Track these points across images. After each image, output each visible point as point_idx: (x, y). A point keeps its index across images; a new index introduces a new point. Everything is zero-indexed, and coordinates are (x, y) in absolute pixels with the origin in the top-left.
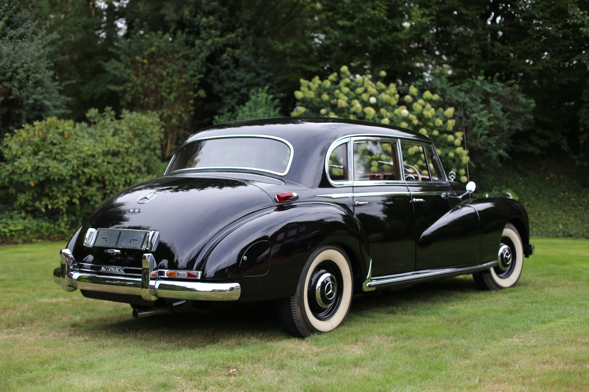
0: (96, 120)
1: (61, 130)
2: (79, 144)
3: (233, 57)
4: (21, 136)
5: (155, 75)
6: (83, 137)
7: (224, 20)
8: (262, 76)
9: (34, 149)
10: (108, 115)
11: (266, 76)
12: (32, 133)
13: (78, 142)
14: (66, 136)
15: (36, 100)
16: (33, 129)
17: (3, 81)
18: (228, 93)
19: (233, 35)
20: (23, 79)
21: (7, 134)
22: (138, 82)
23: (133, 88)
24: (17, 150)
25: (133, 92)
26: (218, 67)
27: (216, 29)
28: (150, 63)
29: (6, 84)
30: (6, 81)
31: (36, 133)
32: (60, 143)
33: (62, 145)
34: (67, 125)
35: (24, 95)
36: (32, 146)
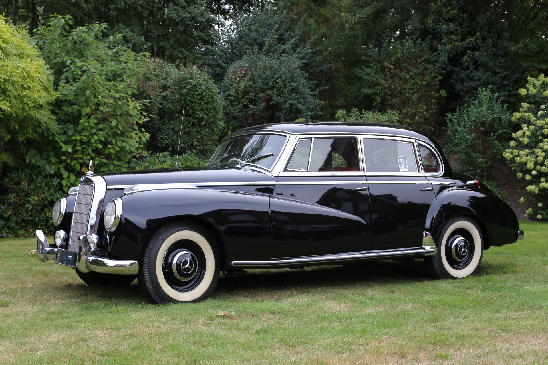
3: (473, 58)
5: (400, 78)
7: (464, 26)
8: (499, 75)
10: (354, 115)
11: (502, 75)
15: (291, 105)
17: (266, 89)
18: (467, 92)
19: (472, 39)
20: (281, 87)
22: (386, 85)
26: (459, 68)
27: (457, 35)
28: (396, 68)
29: (268, 92)
30: (269, 89)
35: (282, 100)
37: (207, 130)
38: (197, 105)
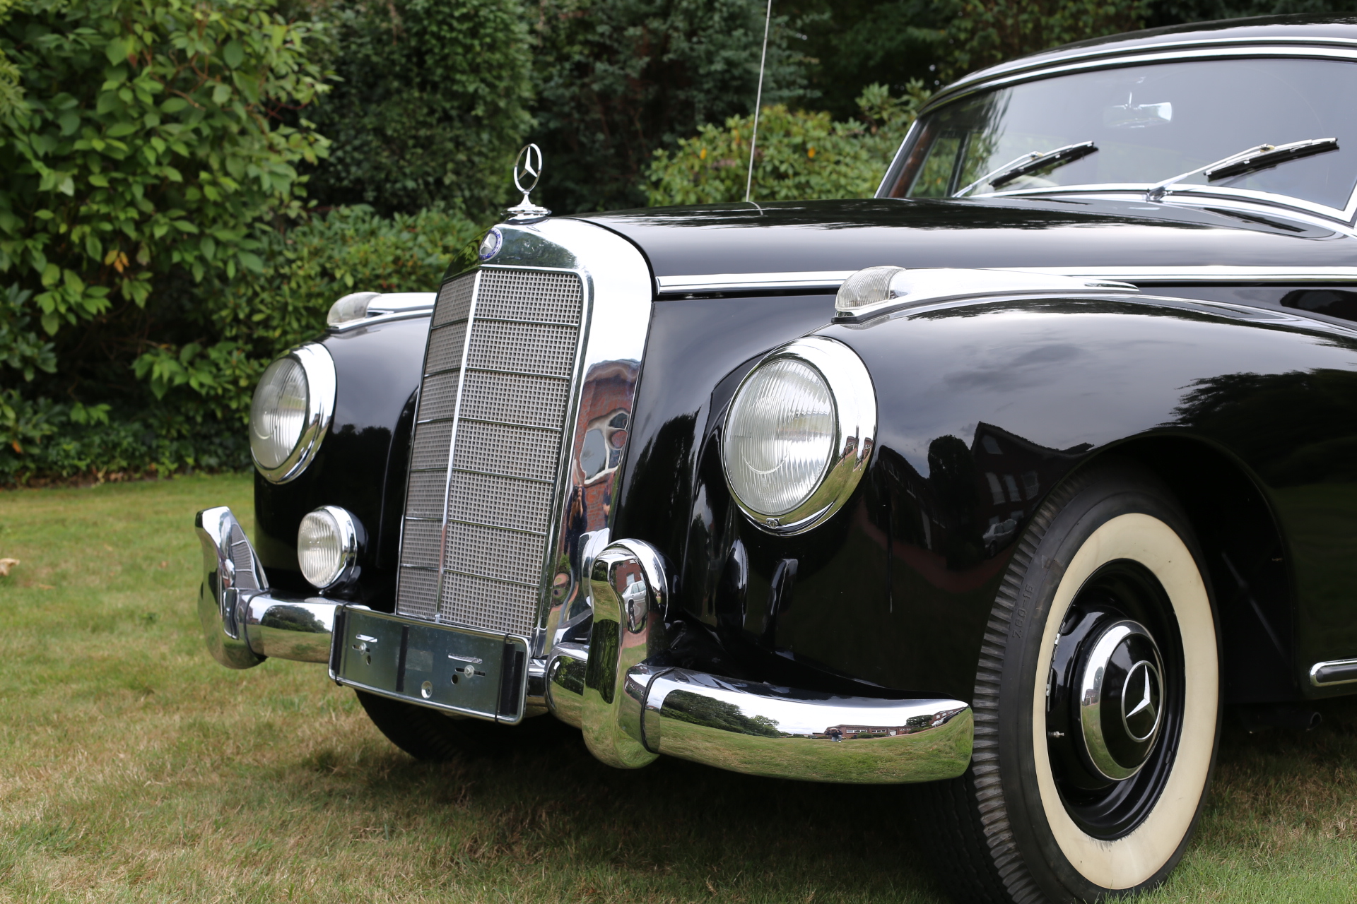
0: (885, 115)
1: (798, 140)
2: (845, 176)
4: (695, 154)
6: (856, 157)
9: (728, 190)
10: (914, 102)
12: (722, 148)
13: (843, 168)
14: (811, 154)
15: (730, 63)
16: (725, 136)
17: (647, 15)
20: (697, 8)
21: (659, 152)
22: (989, 17)
23: (973, 32)
24: (687, 193)
25: (975, 43)
29: (655, 24)
30: (655, 15)
31: (734, 146)
32: (796, 174)
33: (803, 179)
34: (813, 126)
35: (701, 48)
36: (722, 181)
37: (485, 136)
38: (460, 50)
